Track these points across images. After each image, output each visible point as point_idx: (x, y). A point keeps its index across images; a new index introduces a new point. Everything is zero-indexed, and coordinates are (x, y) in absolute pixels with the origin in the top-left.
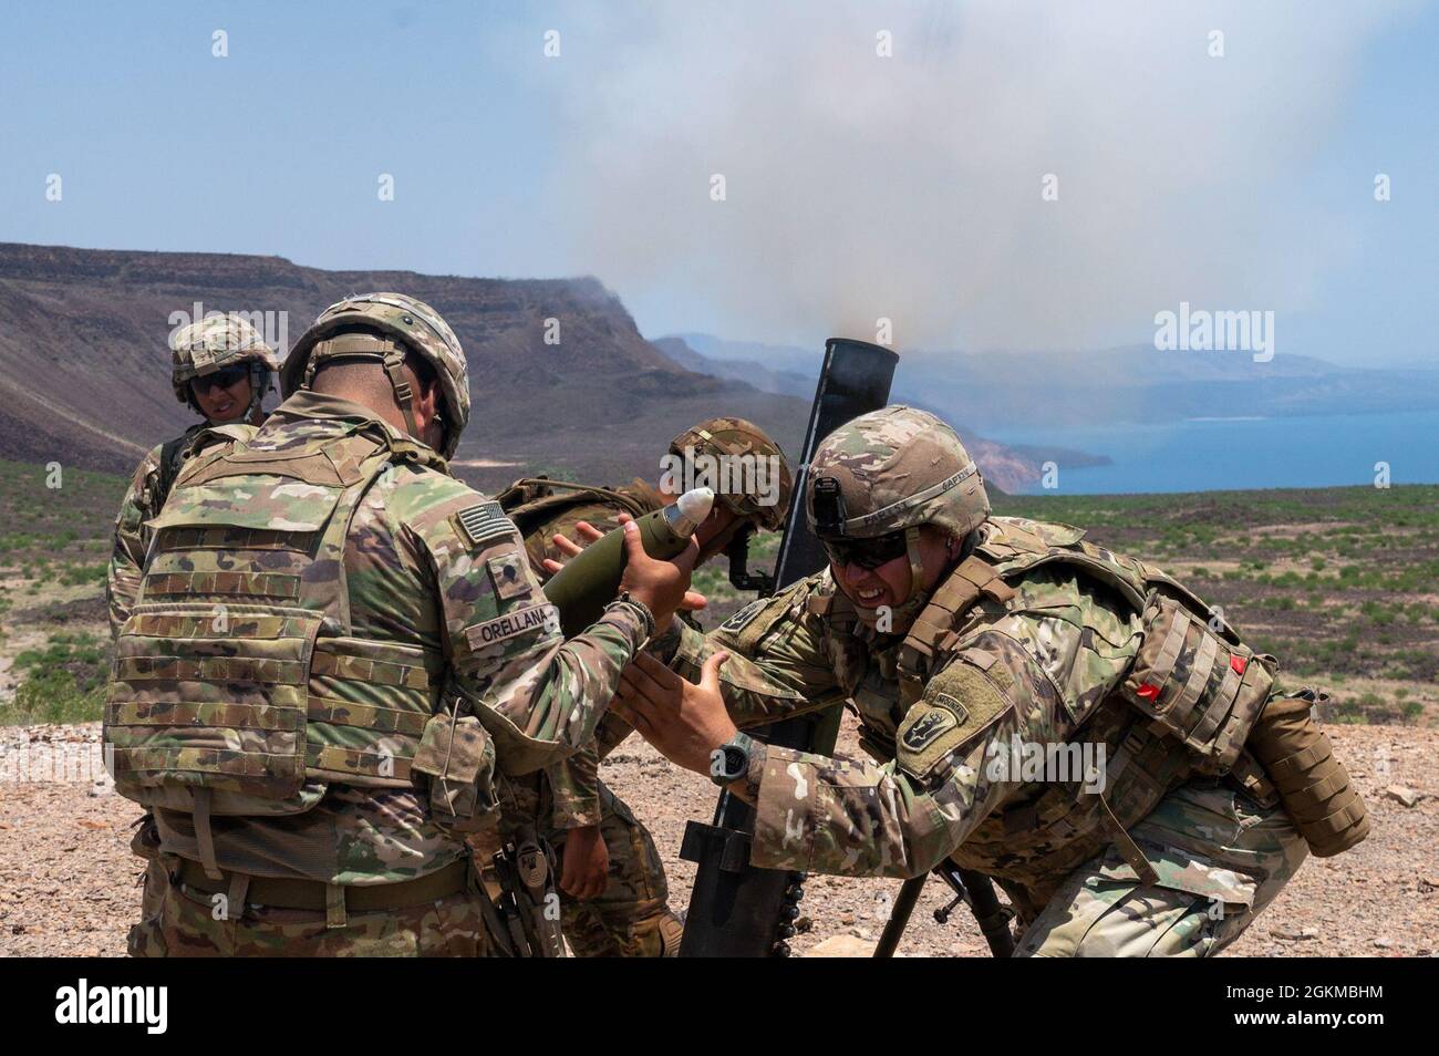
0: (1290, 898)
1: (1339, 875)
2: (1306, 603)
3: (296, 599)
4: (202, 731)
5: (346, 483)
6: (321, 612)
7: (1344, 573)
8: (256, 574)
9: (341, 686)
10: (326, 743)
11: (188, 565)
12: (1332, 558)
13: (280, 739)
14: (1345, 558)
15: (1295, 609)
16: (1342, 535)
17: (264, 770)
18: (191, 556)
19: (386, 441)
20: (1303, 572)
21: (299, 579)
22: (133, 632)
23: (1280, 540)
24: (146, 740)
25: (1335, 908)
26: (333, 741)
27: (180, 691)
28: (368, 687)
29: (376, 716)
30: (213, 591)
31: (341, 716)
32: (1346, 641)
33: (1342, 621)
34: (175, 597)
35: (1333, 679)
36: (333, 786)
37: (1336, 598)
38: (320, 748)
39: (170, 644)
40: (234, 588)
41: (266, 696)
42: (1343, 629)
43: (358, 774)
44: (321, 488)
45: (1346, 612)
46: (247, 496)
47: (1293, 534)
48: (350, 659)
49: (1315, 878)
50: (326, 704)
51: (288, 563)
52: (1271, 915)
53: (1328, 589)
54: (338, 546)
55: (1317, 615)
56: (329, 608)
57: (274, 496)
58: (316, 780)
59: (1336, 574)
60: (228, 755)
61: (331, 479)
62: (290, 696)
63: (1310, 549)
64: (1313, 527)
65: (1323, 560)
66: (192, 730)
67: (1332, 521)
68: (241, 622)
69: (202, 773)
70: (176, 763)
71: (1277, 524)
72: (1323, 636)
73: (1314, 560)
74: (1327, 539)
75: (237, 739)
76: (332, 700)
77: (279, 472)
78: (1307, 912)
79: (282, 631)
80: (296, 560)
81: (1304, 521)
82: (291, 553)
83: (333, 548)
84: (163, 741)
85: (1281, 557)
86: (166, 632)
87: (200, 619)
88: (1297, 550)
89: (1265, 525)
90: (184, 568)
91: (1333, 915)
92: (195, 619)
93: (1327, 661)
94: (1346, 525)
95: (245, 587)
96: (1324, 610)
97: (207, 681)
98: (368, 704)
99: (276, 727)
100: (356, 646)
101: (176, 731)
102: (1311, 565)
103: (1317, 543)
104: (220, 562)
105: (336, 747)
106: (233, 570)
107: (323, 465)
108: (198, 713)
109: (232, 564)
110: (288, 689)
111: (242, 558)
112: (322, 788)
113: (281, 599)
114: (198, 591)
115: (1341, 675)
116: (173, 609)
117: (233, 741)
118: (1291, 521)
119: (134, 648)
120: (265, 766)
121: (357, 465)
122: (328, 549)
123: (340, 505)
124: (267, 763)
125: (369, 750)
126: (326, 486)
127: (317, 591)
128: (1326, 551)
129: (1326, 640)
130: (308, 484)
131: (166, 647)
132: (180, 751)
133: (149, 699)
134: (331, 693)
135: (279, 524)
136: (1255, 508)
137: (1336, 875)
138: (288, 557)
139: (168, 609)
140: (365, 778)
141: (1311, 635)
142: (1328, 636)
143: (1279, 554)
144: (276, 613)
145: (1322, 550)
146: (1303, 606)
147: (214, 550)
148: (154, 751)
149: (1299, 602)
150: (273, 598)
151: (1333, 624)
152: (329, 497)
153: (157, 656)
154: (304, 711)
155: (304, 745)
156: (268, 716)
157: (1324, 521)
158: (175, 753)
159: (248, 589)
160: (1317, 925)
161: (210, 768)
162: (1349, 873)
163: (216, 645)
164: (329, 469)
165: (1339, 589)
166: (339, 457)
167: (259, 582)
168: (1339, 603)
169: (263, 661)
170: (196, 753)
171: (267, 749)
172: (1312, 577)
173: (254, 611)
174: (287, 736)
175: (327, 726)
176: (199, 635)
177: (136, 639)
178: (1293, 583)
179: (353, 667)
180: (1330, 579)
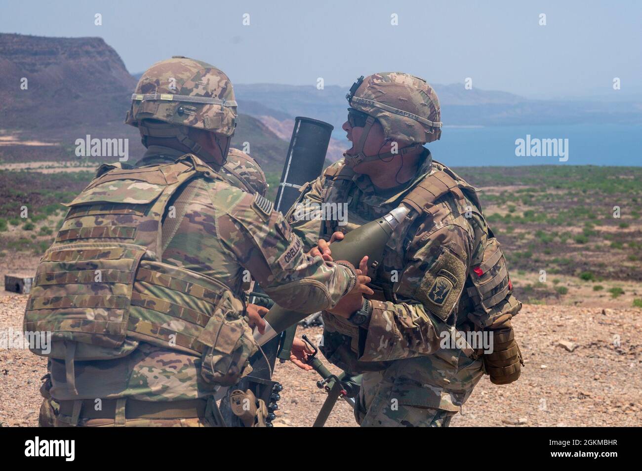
0: (511, 402)
1: (537, 389)
2: (505, 231)
3: (133, 239)
4: (75, 310)
5: (169, 183)
6: (146, 247)
7: (526, 214)
8: (113, 227)
9: (152, 288)
10: (141, 319)
11: (79, 224)
12: (520, 206)
13: (115, 314)
14: (527, 206)
15: (499, 234)
16: (524, 193)
17: (104, 330)
18: (82, 220)
19: (193, 165)
20: (504, 213)
21: (135, 228)
22: (46, 260)
23: (491, 195)
24: (46, 317)
25: (535, 407)
26: (145, 318)
27: (66, 289)
28: (167, 291)
29: (170, 307)
30: (91, 236)
31: (151, 305)
32: (526, 253)
33: (524, 241)
34: (71, 240)
35: (520, 273)
36: (142, 343)
37: (521, 228)
38: (137, 320)
39: (65, 265)
40: (102, 234)
41: (111, 290)
42: (525, 245)
43: (157, 338)
44: (155, 185)
45: (527, 236)
46: (115, 189)
47: (497, 192)
48: (158, 274)
49: (523, 391)
50: (143, 297)
51: (131, 221)
52: (502, 411)
53: (517, 223)
54: (159, 213)
55: (510, 238)
56: (150, 246)
57: (130, 188)
58: (133, 339)
59: (522, 215)
60: (86, 322)
61: (163, 182)
62: (123, 290)
63: (508, 200)
64: (509, 189)
65: (515, 207)
66: (70, 310)
67: (520, 185)
68: (102, 252)
69: (72, 332)
70: (59, 328)
71: (489, 186)
72: (513, 249)
73: (510, 206)
74: (517, 195)
75: (93, 313)
76: (147, 295)
77: (134, 178)
78: (520, 410)
79: (122, 255)
80: (136, 219)
81: (504, 184)
82: (133, 216)
83: (156, 214)
84: (54, 317)
85: (491, 204)
86: (64, 259)
87: (81, 251)
88: (500, 201)
89: (483, 187)
90: (77, 226)
91: (534, 411)
92: (79, 251)
93: (515, 263)
94: (527, 187)
95: (107, 233)
96: (514, 235)
97: (81, 283)
98: (167, 300)
99: (113, 307)
100: (162, 267)
101: (62, 311)
102: (508, 209)
103: (511, 197)
104: (96, 222)
105: (146, 321)
106: (102, 225)
107: (158, 175)
108: (74, 301)
109: (102, 222)
110: (122, 286)
111: (108, 219)
112: (136, 344)
113: (125, 239)
114: (83, 237)
115: (523, 271)
116: (69, 247)
117: (90, 315)
118: (497, 184)
119: (46, 268)
120: (106, 328)
121: (176, 175)
122: (153, 215)
123: (163, 193)
124: (107, 326)
125: (165, 326)
126: (158, 185)
127: (144, 236)
128: (516, 202)
129: (515, 251)
130: (149, 183)
131: (63, 266)
132: (62, 321)
133: (50, 294)
134: (146, 292)
135: (130, 200)
136: (477, 177)
137: (535, 390)
138: (132, 218)
139: (66, 247)
140: (161, 340)
141: (507, 248)
142: (517, 249)
143: (490, 203)
144: (121, 246)
145: (514, 201)
146: (503, 233)
147: (93, 215)
148: (49, 322)
149: (501, 230)
150: (120, 238)
151: (519, 243)
152: (158, 189)
153: (58, 272)
154: (129, 298)
155: (127, 317)
156: (110, 301)
157: (516, 185)
158: (59, 322)
159: (108, 235)
160: (526, 417)
161: (77, 329)
162: (541, 388)
163: (88, 264)
164: (161, 177)
165: (522, 223)
166: (167, 172)
167: (114, 231)
168: (523, 231)
169: (111, 271)
170: (70, 322)
171: (108, 319)
172: (508, 216)
173: (110, 246)
174: (119, 312)
175: (142, 309)
176: (80, 259)
177: (47, 263)
178: (497, 220)
179: (160, 278)
180: (518, 218)
